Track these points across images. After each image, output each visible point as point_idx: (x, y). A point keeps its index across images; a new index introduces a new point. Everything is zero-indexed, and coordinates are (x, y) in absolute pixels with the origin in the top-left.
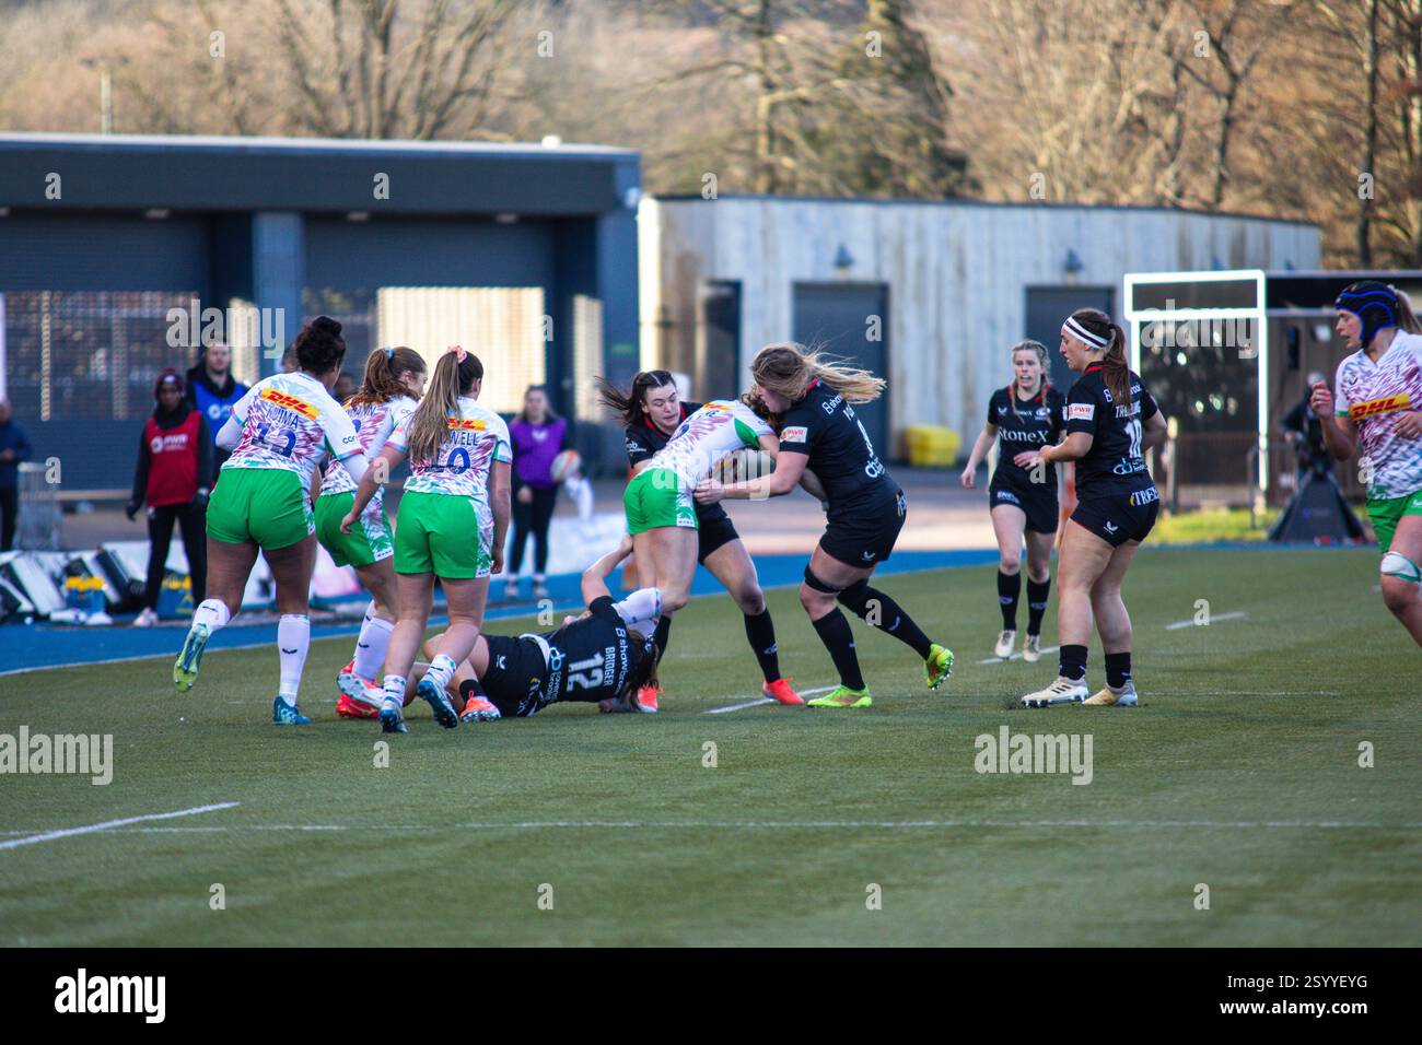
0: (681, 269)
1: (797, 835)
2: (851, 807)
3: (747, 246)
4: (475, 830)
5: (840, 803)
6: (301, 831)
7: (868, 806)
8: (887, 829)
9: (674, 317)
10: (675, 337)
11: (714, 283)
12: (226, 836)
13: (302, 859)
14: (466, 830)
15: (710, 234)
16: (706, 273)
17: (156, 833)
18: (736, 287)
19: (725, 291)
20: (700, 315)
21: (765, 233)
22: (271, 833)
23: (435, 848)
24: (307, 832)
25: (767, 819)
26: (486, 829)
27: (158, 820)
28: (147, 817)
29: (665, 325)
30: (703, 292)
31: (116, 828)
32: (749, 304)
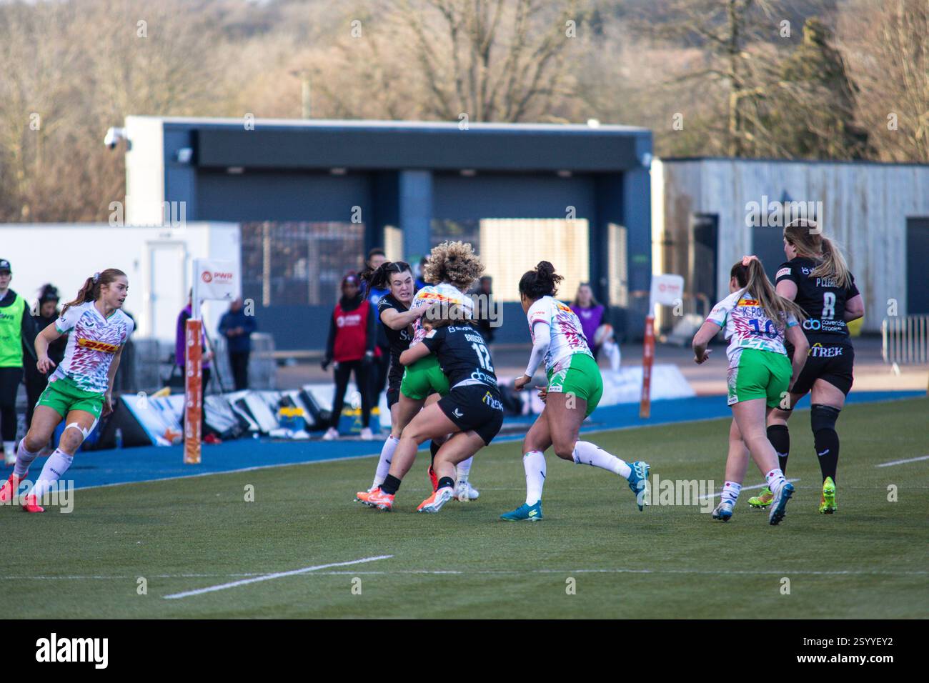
0: (678, 206)
1: (758, 580)
2: (793, 561)
3: (722, 192)
4: (546, 575)
5: (785, 558)
6: (432, 574)
7: (804, 561)
8: (817, 576)
9: (674, 238)
10: (675, 251)
11: (700, 215)
12: (384, 577)
13: (433, 593)
14: (540, 574)
15: (698, 183)
16: (695, 209)
17: (338, 575)
18: (715, 218)
19: (708, 221)
20: (691, 237)
21: (734, 183)
22: (413, 575)
23: (520, 586)
24: (437, 575)
25: (738, 569)
26: (555, 574)
27: (340, 566)
28: (333, 565)
29: (668, 243)
30: (693, 221)
31: (312, 571)
32: (724, 229)
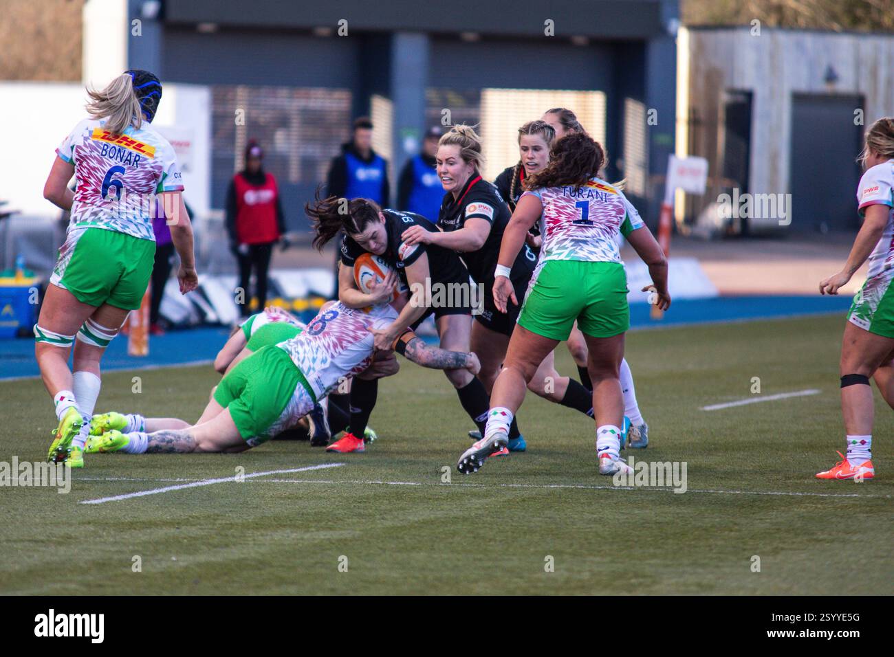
0: (706, 78)
1: (754, 501)
2: (799, 481)
3: (759, 65)
4: (516, 489)
5: (789, 479)
6: (387, 485)
7: (811, 481)
8: (823, 498)
9: (702, 115)
10: (703, 133)
11: (733, 91)
12: (333, 487)
13: (385, 506)
14: (508, 489)
15: (731, 56)
16: (727, 83)
17: (282, 483)
18: (749, 95)
19: (741, 99)
20: (721, 115)
21: (772, 56)
22: (365, 486)
23: (483, 501)
24: (392, 487)
25: (733, 488)
26: (524, 489)
27: (285, 474)
28: (277, 472)
29: (694, 122)
30: (724, 98)
31: (252, 478)
32: (759, 108)
